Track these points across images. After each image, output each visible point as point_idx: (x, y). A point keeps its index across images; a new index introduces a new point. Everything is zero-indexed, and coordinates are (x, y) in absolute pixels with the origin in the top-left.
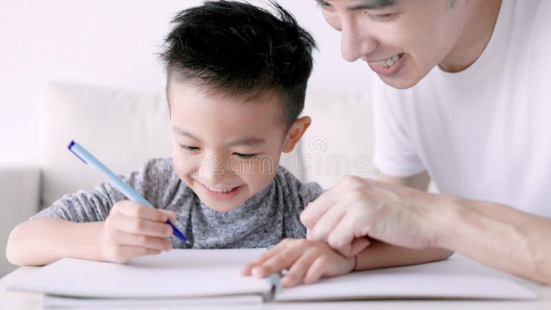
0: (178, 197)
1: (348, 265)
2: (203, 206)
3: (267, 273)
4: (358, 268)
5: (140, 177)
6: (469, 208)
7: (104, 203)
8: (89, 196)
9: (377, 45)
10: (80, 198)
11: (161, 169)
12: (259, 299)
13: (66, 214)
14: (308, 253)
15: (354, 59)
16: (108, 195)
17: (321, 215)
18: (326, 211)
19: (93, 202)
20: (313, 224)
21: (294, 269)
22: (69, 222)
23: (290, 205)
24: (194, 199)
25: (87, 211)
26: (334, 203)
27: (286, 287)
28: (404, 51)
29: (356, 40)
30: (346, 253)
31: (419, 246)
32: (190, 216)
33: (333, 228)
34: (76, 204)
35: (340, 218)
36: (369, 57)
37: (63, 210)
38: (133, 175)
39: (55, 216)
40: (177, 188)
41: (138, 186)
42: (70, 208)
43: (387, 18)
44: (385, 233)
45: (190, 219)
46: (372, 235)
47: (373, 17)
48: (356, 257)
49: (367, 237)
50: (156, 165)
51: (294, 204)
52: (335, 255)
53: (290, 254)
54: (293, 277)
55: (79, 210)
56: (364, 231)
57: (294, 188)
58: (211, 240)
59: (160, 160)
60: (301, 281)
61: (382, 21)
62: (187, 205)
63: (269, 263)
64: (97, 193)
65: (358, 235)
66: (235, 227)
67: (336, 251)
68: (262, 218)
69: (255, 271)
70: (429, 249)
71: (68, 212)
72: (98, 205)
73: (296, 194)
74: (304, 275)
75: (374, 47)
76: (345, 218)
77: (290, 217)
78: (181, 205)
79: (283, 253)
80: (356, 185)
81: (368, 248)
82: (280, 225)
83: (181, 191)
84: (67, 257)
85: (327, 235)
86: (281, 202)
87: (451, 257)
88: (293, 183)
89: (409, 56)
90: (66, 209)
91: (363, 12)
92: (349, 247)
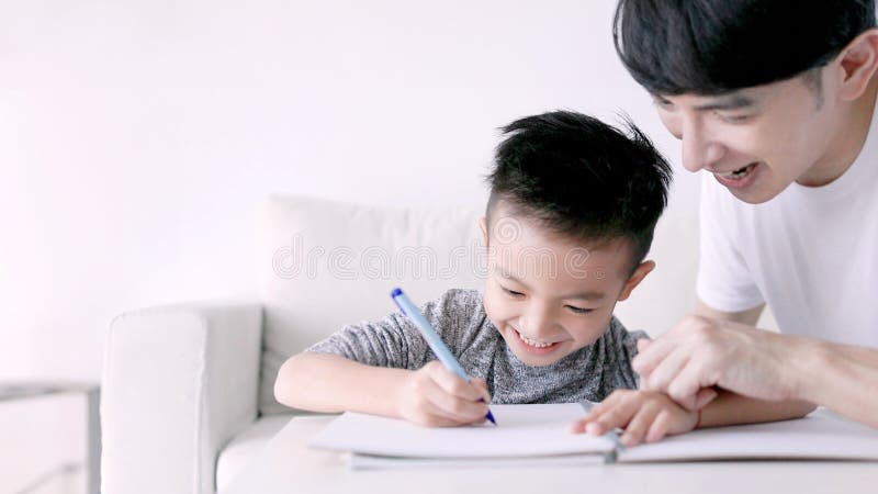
0: (480, 338)
1: (690, 421)
2: (509, 353)
3: (604, 429)
4: (703, 423)
5: (438, 311)
6: (838, 353)
7: (396, 339)
8: (378, 329)
9: (726, 152)
10: (367, 331)
11: (462, 303)
12: (600, 460)
13: (350, 349)
14: (647, 407)
15: (696, 169)
16: (401, 330)
17: (659, 361)
18: (666, 355)
19: (383, 337)
20: (649, 371)
21: (633, 426)
22: (354, 363)
23: (612, 356)
24: (498, 343)
25: (375, 348)
26: (675, 347)
27: (629, 445)
28: (759, 160)
29: (701, 144)
30: (691, 405)
31: (777, 397)
32: (493, 362)
33: (674, 376)
34: (362, 338)
35: (683, 365)
36: (714, 167)
37: (347, 344)
38: (430, 306)
39: (337, 352)
40: (479, 329)
41: (435, 322)
42: (355, 342)
43: (742, 121)
44: (737, 382)
45: (492, 367)
46: (722, 384)
47: (725, 120)
48: (700, 412)
49: (715, 388)
50: (456, 298)
51: (617, 355)
52: (676, 409)
53: (626, 407)
54: (635, 434)
55: (365, 345)
56: (713, 378)
57: (619, 337)
58: (515, 395)
59: (461, 291)
60: (642, 439)
61: (736, 124)
62: (490, 349)
63: (604, 418)
64: (386, 327)
65: (705, 384)
66: (545, 381)
67: (678, 404)
68: (579, 373)
69: (590, 427)
70: (788, 402)
71: (353, 347)
72: (388, 341)
73: (620, 343)
74: (646, 433)
75: (722, 154)
76: (689, 366)
77: (611, 371)
78: (482, 349)
79: (618, 408)
80: (701, 325)
81: (715, 400)
82: (598, 378)
83: (484, 332)
84: (352, 411)
85: (667, 385)
86: (602, 351)
87: (810, 415)
88: (618, 330)
89: (765, 164)
90: (350, 343)
91: (711, 113)
92: (694, 399)
